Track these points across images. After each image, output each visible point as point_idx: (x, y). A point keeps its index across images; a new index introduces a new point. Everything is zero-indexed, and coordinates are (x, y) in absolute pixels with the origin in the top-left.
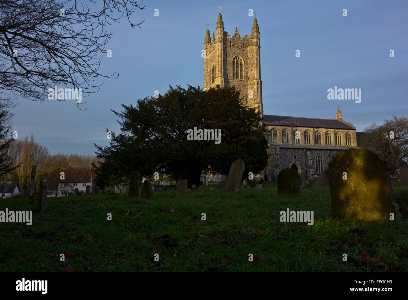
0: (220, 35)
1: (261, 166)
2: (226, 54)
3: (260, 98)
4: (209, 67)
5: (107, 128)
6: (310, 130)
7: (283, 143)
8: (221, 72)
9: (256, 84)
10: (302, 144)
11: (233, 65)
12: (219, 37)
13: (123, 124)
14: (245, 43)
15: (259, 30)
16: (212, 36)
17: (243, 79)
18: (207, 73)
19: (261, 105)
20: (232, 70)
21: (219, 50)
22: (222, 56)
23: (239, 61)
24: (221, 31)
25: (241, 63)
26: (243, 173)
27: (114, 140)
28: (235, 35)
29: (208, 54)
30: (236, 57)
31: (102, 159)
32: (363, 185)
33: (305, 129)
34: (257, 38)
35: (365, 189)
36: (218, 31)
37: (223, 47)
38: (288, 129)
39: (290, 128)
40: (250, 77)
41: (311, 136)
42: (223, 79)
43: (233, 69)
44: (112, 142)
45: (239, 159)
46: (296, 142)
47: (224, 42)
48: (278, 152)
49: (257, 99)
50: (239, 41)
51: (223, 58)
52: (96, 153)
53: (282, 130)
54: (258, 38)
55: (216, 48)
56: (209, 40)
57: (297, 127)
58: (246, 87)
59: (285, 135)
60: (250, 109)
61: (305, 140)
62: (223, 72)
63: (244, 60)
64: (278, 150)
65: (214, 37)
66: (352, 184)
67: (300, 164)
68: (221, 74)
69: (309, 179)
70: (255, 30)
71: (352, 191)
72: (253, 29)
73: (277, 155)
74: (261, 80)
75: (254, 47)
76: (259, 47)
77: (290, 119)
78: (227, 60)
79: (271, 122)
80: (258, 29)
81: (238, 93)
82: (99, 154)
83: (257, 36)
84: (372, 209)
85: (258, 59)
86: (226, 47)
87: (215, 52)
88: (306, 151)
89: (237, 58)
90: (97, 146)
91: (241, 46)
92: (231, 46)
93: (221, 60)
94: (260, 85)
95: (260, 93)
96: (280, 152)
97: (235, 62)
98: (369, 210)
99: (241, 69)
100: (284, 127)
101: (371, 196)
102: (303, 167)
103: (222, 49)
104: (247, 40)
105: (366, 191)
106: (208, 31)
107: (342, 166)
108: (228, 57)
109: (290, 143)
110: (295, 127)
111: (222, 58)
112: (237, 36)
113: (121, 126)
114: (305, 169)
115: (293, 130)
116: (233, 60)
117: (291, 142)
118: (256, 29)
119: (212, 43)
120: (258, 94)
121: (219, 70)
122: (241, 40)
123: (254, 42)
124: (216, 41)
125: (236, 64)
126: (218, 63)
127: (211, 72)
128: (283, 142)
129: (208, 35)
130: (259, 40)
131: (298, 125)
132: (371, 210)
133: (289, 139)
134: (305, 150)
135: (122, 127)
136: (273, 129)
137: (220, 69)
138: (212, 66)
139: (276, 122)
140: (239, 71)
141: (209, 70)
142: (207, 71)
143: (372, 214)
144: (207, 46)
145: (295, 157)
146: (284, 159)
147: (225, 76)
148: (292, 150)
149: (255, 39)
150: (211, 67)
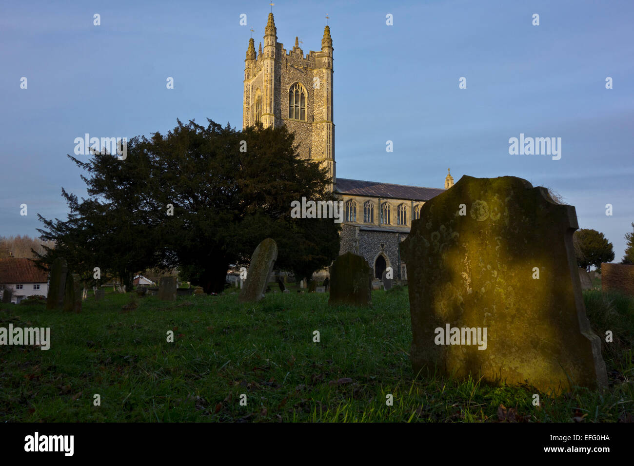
0: (270, 47)
1: (326, 258)
2: (280, 78)
3: (331, 151)
4: (252, 99)
5: (63, 188)
6: (406, 204)
7: (365, 223)
8: (271, 106)
9: (325, 128)
10: (394, 225)
11: (291, 96)
12: (268, 51)
13: (92, 181)
14: (309, 65)
15: (332, 44)
16: (257, 50)
17: (306, 120)
18: (248, 108)
19: (332, 162)
20: (288, 105)
21: (269, 71)
22: (273, 81)
23: (300, 91)
24: (273, 42)
25: (303, 94)
26: (273, 264)
27: (76, 209)
28: (295, 50)
29: (250, 77)
30: (296, 84)
31: (51, 241)
32: (496, 278)
33: (400, 202)
34: (329, 57)
35: (501, 290)
36: (268, 41)
37: (275, 68)
38: (373, 201)
39: (376, 200)
40: (317, 118)
41: (407, 213)
42: (273, 118)
43: (291, 102)
44: (71, 212)
45: (268, 239)
46: (384, 223)
47: (277, 59)
48: (357, 236)
49: (326, 153)
50: (301, 59)
51: (275, 84)
52: (40, 230)
53: (363, 203)
54: (331, 56)
55: (263, 69)
56: (253, 56)
57: (387, 198)
58: (310, 133)
59: (368, 211)
60: (311, 164)
61: (399, 219)
62: (274, 107)
63: (307, 90)
64: (357, 234)
65: (260, 50)
66: (465, 275)
67: (389, 256)
68: (271, 110)
69: (402, 279)
70: (326, 44)
71: (465, 295)
72: (323, 42)
73: (356, 242)
74: (334, 123)
75: (324, 71)
76: (332, 71)
77: (377, 186)
78: (280, 89)
79: (348, 190)
80: (330, 43)
81: (292, 137)
82: (46, 233)
83: (330, 53)
84: (519, 348)
85: (330, 90)
86: (280, 67)
87: (261, 74)
88: (399, 236)
89: (296, 86)
90: (43, 219)
91: (304, 68)
92: (287, 66)
93: (271, 88)
94: (331, 131)
95: (331, 143)
96: (359, 237)
97: (293, 92)
98: (514, 350)
99: (303, 103)
100: (368, 199)
101: (518, 310)
102: (394, 261)
103: (273, 69)
104: (314, 59)
105: (504, 297)
106: (252, 41)
107: (443, 226)
108: (282, 84)
109: (376, 223)
110: (383, 198)
111: (273, 85)
112: (298, 52)
113: (88, 185)
114: (397, 264)
115: (382, 203)
116: (290, 89)
117: (378, 221)
118: (328, 43)
119: (257, 61)
120: (329, 144)
121: (267, 104)
122: (304, 59)
123: (324, 62)
124: (263, 57)
125: (295, 95)
126: (265, 92)
127: (255, 107)
128: (365, 221)
129: (252, 47)
130: (333, 59)
131: (389, 195)
132: (517, 351)
133: (375, 217)
134: (397, 235)
135: (90, 187)
136: (351, 200)
137: (269, 101)
138: (256, 97)
139: (356, 190)
140: (300, 107)
141: (251, 103)
142: (249, 105)
143: (522, 362)
144: (249, 65)
145: (382, 245)
146: (365, 248)
147: (277, 112)
148: (378, 234)
149: (326, 58)
150: (254, 98)
